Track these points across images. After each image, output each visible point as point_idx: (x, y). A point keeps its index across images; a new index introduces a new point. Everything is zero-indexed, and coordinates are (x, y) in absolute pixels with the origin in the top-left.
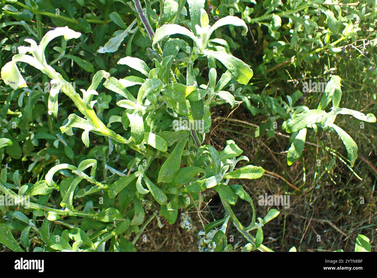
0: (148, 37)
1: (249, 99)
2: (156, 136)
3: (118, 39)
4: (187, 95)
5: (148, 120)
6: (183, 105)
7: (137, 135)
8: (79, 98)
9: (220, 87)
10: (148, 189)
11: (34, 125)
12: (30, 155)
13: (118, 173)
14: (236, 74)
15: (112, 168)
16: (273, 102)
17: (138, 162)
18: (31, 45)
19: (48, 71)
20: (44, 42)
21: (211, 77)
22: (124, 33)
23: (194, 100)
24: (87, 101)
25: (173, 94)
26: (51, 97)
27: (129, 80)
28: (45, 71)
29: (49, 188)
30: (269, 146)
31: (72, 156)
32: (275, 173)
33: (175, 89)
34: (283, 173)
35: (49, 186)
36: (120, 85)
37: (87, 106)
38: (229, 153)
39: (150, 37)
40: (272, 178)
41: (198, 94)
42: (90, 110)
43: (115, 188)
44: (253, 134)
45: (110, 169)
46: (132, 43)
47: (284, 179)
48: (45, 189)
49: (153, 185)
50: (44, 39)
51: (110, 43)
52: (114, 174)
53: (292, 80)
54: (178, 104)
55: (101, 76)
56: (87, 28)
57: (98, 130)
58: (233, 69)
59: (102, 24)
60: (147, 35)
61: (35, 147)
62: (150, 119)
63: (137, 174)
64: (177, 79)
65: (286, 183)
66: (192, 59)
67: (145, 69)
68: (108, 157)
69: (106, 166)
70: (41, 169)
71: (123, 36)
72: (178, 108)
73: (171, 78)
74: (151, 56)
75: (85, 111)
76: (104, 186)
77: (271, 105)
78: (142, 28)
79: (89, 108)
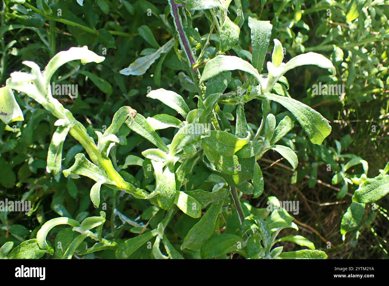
0: (186, 63)
1: (293, 143)
2: (188, 198)
3: (146, 60)
4: (236, 150)
5: (178, 173)
6: (229, 161)
7: (165, 198)
8: (93, 144)
9: (277, 137)
10: (167, 255)
11: (35, 147)
12: (26, 182)
13: (129, 221)
14: (311, 131)
15: (122, 215)
16: (322, 149)
17: (156, 212)
18: (32, 71)
19: (52, 107)
20: (51, 66)
21: (268, 126)
22: (155, 54)
23: (245, 156)
24: (103, 148)
25: (217, 145)
26: (54, 146)
27: (160, 120)
28: (49, 107)
29: (40, 251)
30: (302, 191)
31: (75, 194)
32: (308, 224)
33: (221, 139)
34: (317, 225)
35: (40, 249)
36: (148, 126)
37: (102, 153)
38: (277, 221)
39: (190, 64)
40: (305, 232)
41: (250, 149)
42: (105, 160)
43: (126, 248)
44: (290, 180)
45: (119, 215)
46: (163, 65)
47: (317, 233)
48: (35, 251)
49: (174, 250)
50: (52, 63)
51: (137, 63)
52: (124, 223)
53: (340, 122)
54: (222, 157)
55: (125, 115)
56: (110, 42)
57: (114, 183)
58: (307, 124)
59: (127, 38)
60: (186, 60)
61: (33, 174)
62: (181, 172)
63: (154, 233)
64: (218, 120)
65: (319, 237)
66: (245, 99)
67: (182, 107)
68: (118, 199)
69: (115, 211)
70: (38, 198)
71: (154, 57)
72: (221, 163)
73: (212, 119)
74: (183, 83)
75: (98, 160)
76: (111, 243)
77: (320, 153)
78: (179, 50)
79: (104, 157)
